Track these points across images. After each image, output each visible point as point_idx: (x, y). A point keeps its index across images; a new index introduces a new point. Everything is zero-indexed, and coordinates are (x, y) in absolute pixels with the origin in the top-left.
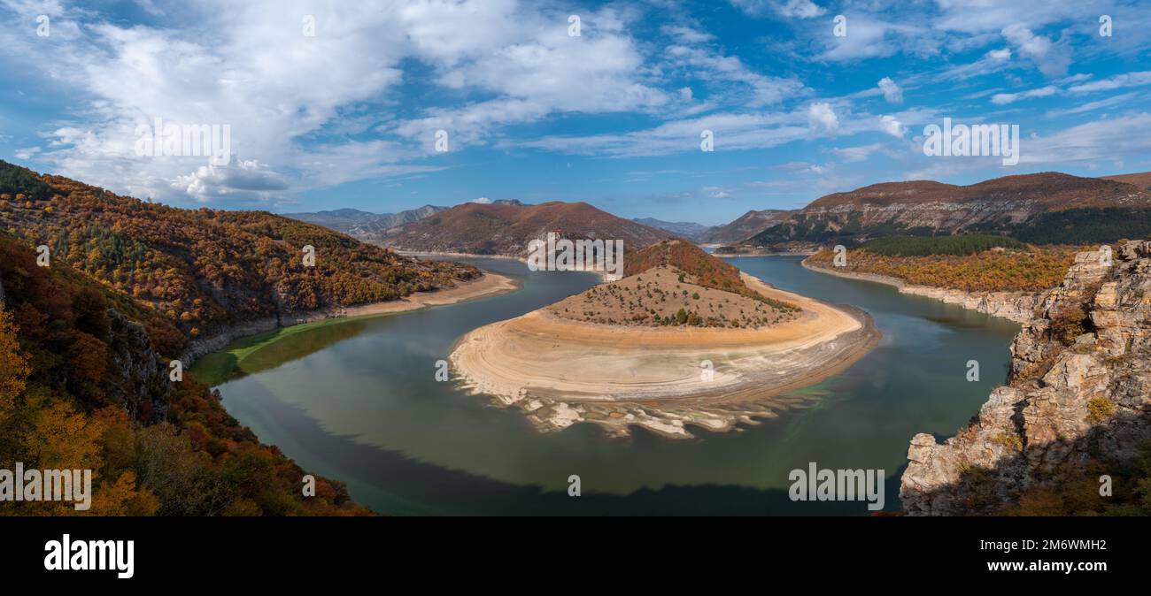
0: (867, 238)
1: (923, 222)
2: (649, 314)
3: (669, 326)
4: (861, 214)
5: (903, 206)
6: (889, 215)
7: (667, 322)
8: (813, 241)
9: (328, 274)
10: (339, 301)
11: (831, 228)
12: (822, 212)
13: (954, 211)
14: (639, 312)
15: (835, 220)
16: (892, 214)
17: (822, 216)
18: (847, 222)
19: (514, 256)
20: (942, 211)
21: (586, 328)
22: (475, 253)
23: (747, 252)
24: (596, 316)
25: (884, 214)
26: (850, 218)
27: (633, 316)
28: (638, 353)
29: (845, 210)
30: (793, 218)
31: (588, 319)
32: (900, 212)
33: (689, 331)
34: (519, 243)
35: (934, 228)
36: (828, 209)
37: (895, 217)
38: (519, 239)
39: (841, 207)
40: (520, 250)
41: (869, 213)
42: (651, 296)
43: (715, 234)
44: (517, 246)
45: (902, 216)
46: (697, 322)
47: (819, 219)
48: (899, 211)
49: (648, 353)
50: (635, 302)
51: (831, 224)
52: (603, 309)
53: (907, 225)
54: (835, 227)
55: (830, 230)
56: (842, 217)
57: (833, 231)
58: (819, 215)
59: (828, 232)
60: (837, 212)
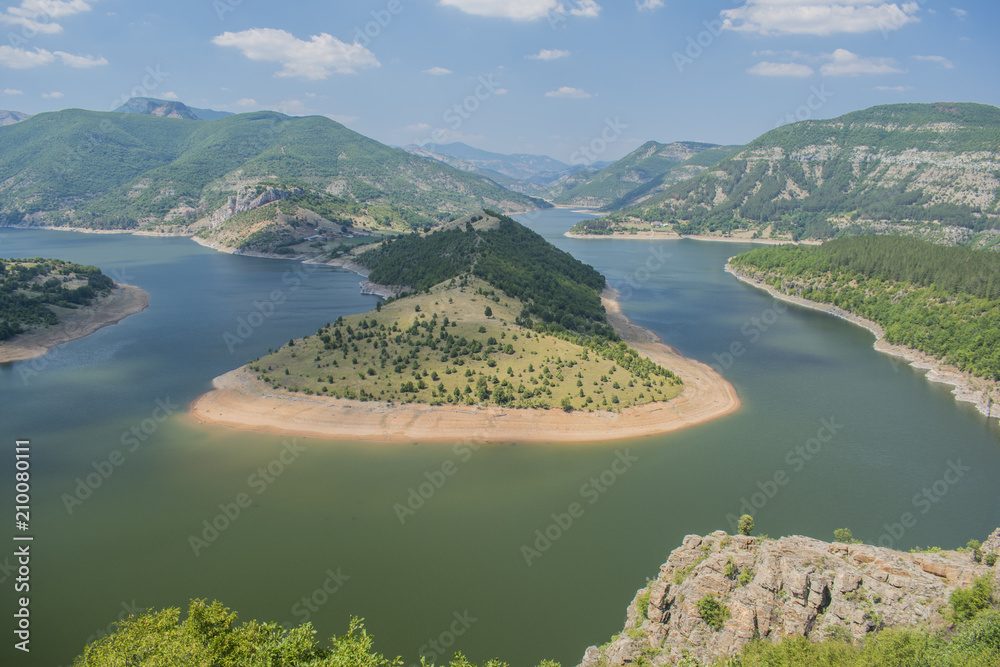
4: (848, 167)
5: (927, 156)
6: (899, 173)
11: (791, 193)
12: (776, 157)
15: (799, 179)
16: (906, 171)
17: (775, 167)
18: (820, 183)
22: (92, 225)
23: (634, 231)
26: (827, 173)
30: (721, 167)
31: (325, 390)
32: (921, 167)
34: (189, 203)
36: (787, 151)
37: (910, 178)
38: (189, 193)
39: (813, 150)
40: (193, 218)
41: (863, 165)
43: (581, 182)
44: (184, 209)
45: (923, 177)
47: (770, 172)
48: (918, 167)
51: (791, 185)
53: (931, 196)
54: (798, 191)
55: (787, 197)
56: (812, 171)
57: (794, 200)
58: (771, 164)
59: (784, 200)
60: (804, 159)
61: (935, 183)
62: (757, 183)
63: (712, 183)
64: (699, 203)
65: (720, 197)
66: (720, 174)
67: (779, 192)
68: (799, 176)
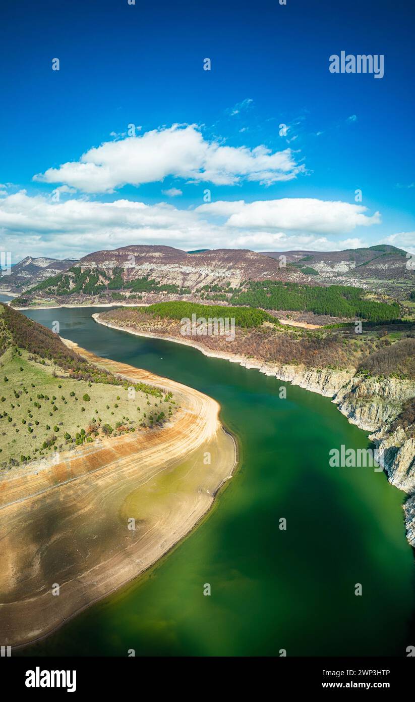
0: (131, 292)
1: (170, 281)
4: (122, 270)
5: (153, 266)
6: (144, 272)
8: (90, 294)
11: (102, 282)
12: (93, 266)
13: (190, 273)
16: (146, 272)
17: (93, 270)
18: (112, 277)
20: (182, 273)
25: (140, 273)
26: (114, 273)
29: (111, 266)
30: (70, 271)
32: (152, 271)
35: (178, 287)
36: (97, 264)
37: (148, 275)
39: (107, 263)
41: (128, 269)
45: (154, 274)
47: (92, 273)
48: (150, 270)
51: (101, 278)
53: (159, 282)
54: (104, 281)
55: (101, 284)
56: (109, 272)
57: (104, 285)
58: (92, 269)
59: (99, 285)
60: (104, 267)
61: (158, 277)
62: (87, 278)
63: (67, 277)
64: (63, 288)
65: (72, 285)
66: (70, 274)
67: (97, 282)
68: (103, 274)
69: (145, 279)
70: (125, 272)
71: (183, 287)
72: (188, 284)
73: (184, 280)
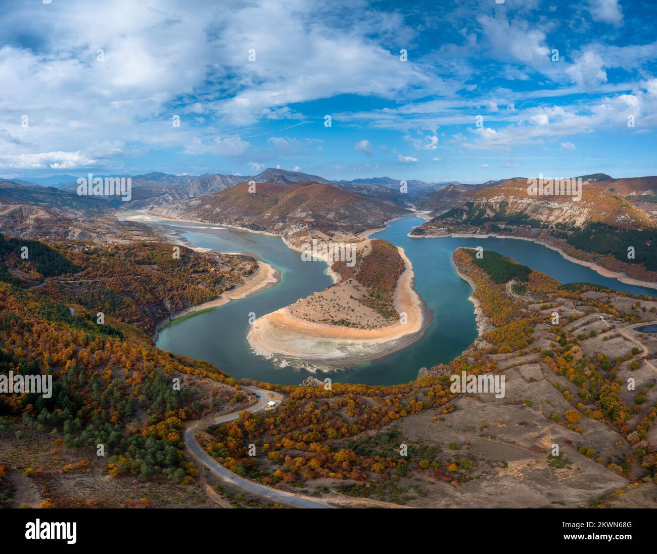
0: (506, 225)
1: (537, 216)
2: (330, 318)
3: (336, 326)
4: (507, 204)
5: (531, 201)
6: (522, 206)
7: (335, 323)
8: (475, 225)
9: (184, 289)
10: (191, 304)
11: (488, 215)
12: (484, 201)
13: (555, 209)
14: (327, 316)
16: (525, 205)
17: (483, 204)
18: (498, 210)
19: (279, 234)
21: (303, 323)
24: (309, 317)
26: (501, 207)
27: (324, 318)
28: (318, 339)
29: (498, 201)
32: (529, 205)
33: (343, 329)
34: (283, 222)
35: (542, 221)
36: (488, 199)
37: (525, 209)
38: (283, 217)
39: (496, 198)
40: (283, 228)
41: (512, 203)
42: (334, 307)
44: (281, 224)
45: (529, 209)
46: (348, 325)
47: (481, 207)
49: (322, 339)
50: (327, 309)
51: (488, 211)
52: (312, 313)
53: (529, 217)
54: (491, 213)
55: (487, 216)
56: (496, 206)
57: (489, 217)
59: (485, 218)
60: (493, 201)
61: (532, 211)
62: (477, 211)
63: (462, 211)
64: (458, 219)
65: (465, 217)
66: (466, 208)
67: (484, 215)
68: (491, 208)
69: (522, 212)
70: (510, 205)
71: (546, 222)
72: (551, 218)
73: (550, 215)
